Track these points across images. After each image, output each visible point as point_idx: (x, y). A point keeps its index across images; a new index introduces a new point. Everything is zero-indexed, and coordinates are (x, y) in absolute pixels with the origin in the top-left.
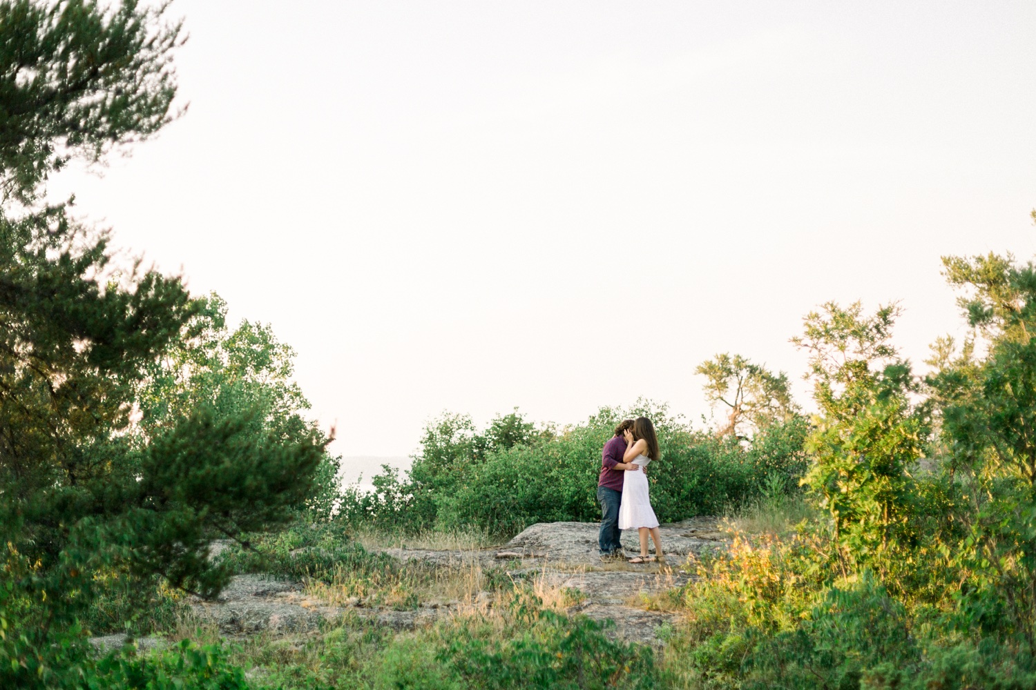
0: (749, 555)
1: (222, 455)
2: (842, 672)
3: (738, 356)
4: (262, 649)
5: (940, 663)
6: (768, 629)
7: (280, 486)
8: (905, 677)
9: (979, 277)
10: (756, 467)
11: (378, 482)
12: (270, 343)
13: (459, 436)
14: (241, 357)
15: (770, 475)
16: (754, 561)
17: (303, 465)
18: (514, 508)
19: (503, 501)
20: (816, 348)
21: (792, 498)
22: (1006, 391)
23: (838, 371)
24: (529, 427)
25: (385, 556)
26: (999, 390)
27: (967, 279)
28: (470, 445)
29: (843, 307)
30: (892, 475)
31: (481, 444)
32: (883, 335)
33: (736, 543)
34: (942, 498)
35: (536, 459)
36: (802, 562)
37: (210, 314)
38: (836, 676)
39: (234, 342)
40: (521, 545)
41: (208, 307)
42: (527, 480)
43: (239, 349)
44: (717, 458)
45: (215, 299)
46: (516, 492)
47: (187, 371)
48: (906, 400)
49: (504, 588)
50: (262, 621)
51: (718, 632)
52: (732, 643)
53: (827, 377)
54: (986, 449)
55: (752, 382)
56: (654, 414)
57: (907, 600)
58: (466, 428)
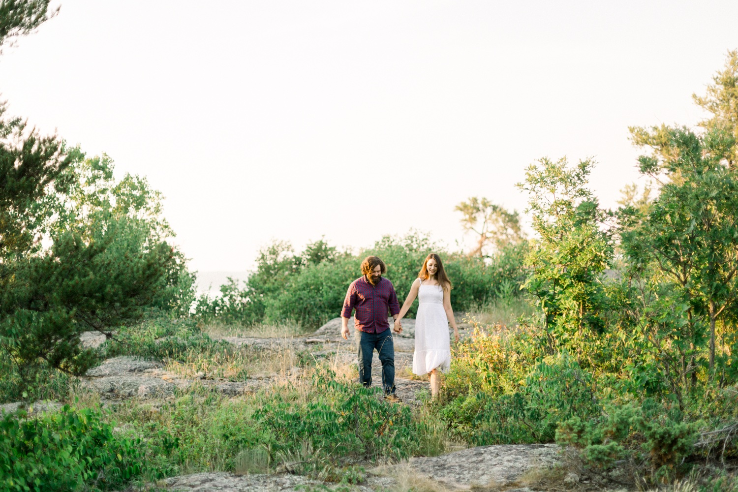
0: (484, 339)
1: (88, 269)
2: (545, 423)
3: (485, 199)
4: (131, 410)
5: (613, 418)
6: (496, 392)
7: (133, 292)
8: (588, 427)
9: (655, 141)
10: (494, 277)
11: (224, 289)
12: (146, 189)
13: (283, 256)
14: (124, 200)
15: (503, 283)
16: (488, 344)
17: (149, 277)
18: (320, 307)
19: (312, 302)
20: (534, 191)
21: (519, 298)
22: (666, 220)
23: (549, 207)
24: (332, 249)
25: (225, 343)
26: (661, 220)
27: (646, 143)
28: (291, 263)
29: (554, 161)
30: (586, 282)
31: (298, 262)
32: (582, 181)
33: (475, 331)
34: (622, 298)
35: (336, 272)
36: (522, 344)
37: (103, 168)
38: (541, 426)
39: (120, 189)
40: (323, 333)
41: (100, 164)
42: (330, 287)
43: (123, 194)
44: (466, 270)
45: (105, 158)
46: (322, 296)
47: (86, 210)
48: (596, 227)
49: (310, 364)
50: (133, 390)
51: (461, 395)
52: (470, 403)
53: (542, 212)
54: (651, 263)
55: (494, 216)
56: (421, 239)
57: (596, 371)
58: (288, 250)
